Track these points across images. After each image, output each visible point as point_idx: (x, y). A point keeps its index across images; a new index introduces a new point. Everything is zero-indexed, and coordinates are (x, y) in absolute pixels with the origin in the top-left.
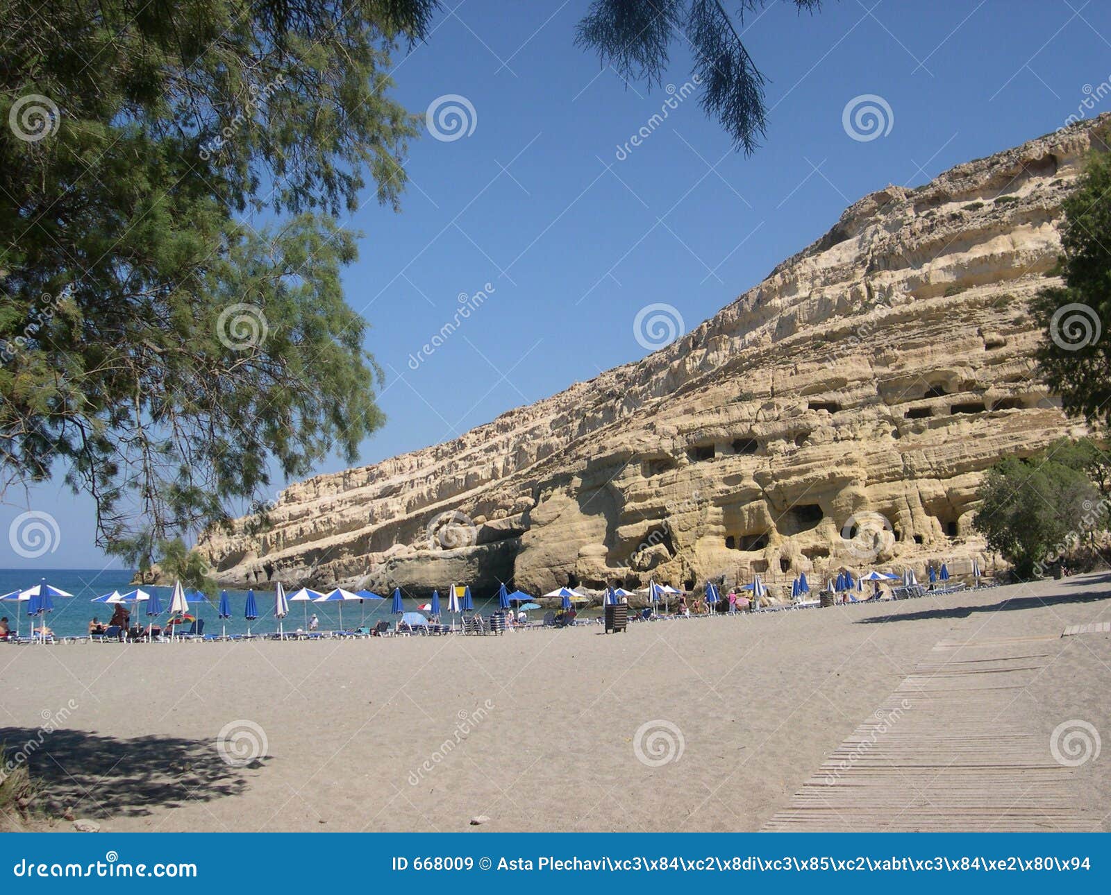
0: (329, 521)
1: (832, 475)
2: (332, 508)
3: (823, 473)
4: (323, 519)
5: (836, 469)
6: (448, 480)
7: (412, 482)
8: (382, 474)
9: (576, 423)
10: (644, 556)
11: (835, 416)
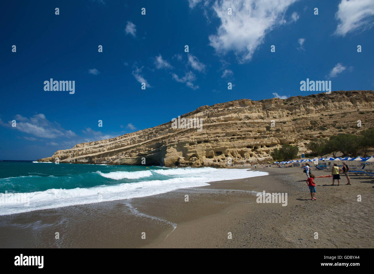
0: (89, 151)
2: (88, 149)
3: (223, 146)
4: (88, 151)
5: (225, 146)
6: (117, 145)
7: (107, 145)
8: (98, 143)
9: (147, 137)
10: (192, 159)
11: (220, 138)
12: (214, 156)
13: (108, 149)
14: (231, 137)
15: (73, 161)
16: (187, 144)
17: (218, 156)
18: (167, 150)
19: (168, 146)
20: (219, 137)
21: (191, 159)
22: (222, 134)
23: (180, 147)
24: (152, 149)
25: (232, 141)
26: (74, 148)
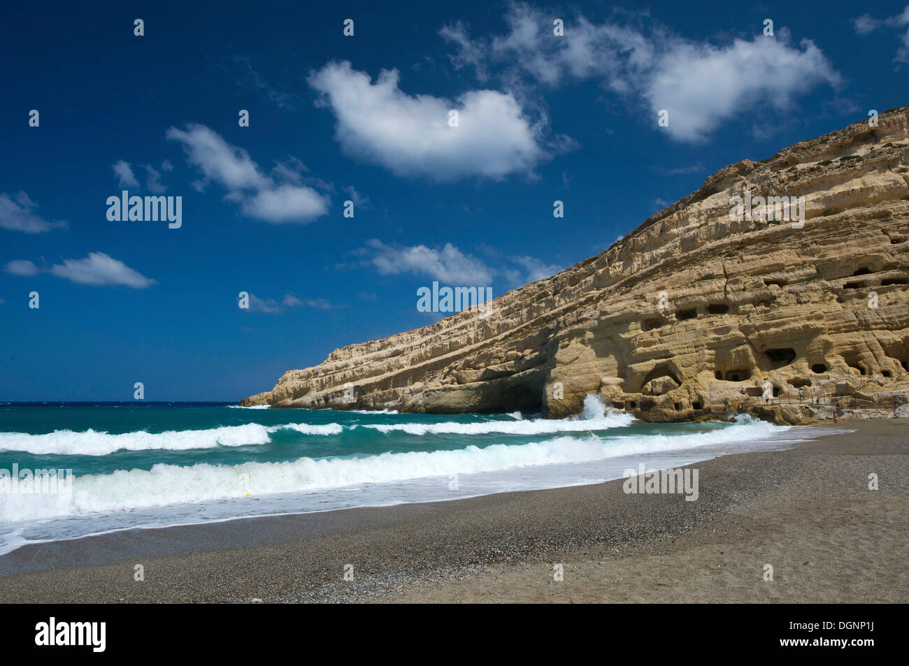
0: (362, 370)
1: (806, 327)
2: (362, 363)
3: (799, 325)
4: (357, 369)
5: (808, 323)
6: (438, 345)
7: (412, 347)
8: (390, 344)
9: (525, 311)
10: (654, 385)
11: (787, 288)
12: (757, 370)
13: (413, 359)
14: (844, 281)
15: (318, 401)
16: (633, 325)
17: (775, 368)
18: (560, 355)
19: (563, 337)
20: (781, 283)
21: (649, 386)
22: (797, 272)
23: (609, 338)
24: (527, 352)
25: (850, 298)
26: (326, 361)
